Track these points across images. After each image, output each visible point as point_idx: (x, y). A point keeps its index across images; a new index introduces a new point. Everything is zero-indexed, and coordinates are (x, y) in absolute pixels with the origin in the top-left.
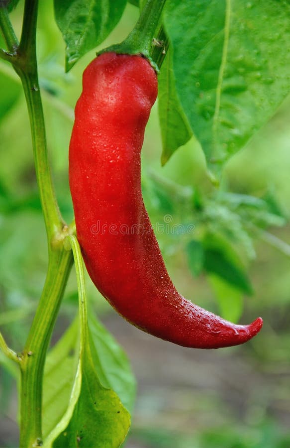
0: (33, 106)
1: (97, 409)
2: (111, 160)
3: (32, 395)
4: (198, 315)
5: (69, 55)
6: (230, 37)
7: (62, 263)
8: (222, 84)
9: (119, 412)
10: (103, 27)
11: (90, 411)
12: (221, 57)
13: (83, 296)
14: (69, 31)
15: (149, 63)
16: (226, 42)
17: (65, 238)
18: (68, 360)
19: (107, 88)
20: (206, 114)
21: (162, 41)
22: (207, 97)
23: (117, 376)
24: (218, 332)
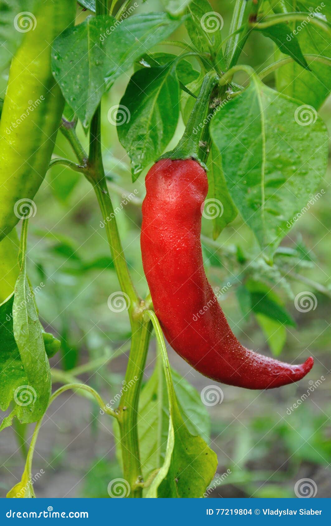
0: (104, 206)
1: (189, 454)
2: (177, 248)
3: (130, 442)
4: (261, 362)
5: (134, 168)
6: (266, 140)
7: (142, 332)
8: (265, 179)
9: (207, 454)
10: (159, 142)
11: (183, 456)
12: (262, 157)
13: (166, 362)
14: (132, 148)
15: (199, 164)
16: (264, 145)
17: (143, 311)
18: (152, 403)
19: (168, 190)
20: (254, 206)
21: (206, 142)
22: (254, 191)
23: (194, 411)
24: (278, 374)
